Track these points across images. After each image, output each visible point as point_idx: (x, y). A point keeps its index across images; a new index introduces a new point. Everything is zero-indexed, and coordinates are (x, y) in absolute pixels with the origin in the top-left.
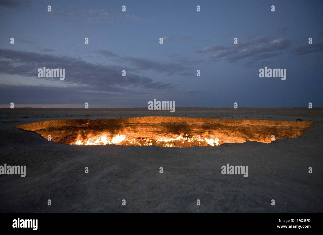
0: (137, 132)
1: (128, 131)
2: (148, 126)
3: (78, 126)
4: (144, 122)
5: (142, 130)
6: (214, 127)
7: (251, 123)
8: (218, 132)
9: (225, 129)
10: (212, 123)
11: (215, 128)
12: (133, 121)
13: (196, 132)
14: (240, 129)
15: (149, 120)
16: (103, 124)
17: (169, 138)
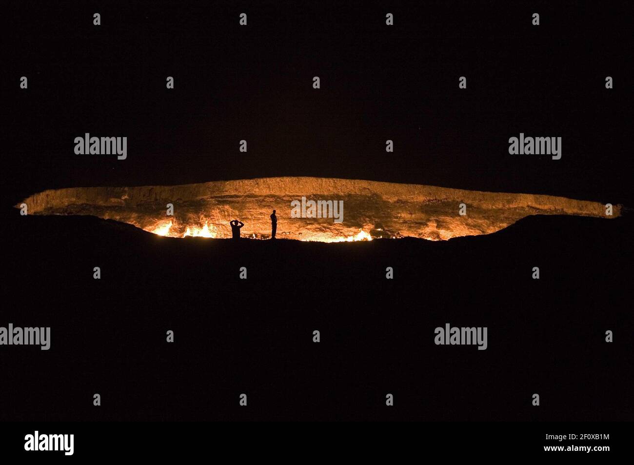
0: (248, 218)
1: (225, 216)
2: (277, 203)
3: (101, 203)
4: (265, 192)
5: (261, 214)
6: (450, 211)
7: (536, 202)
8: (459, 223)
9: (476, 216)
10: (446, 199)
11: (453, 212)
12: (236, 190)
13: (405, 222)
14: (510, 217)
15: (280, 188)
16: (158, 198)
17: (333, 236)
